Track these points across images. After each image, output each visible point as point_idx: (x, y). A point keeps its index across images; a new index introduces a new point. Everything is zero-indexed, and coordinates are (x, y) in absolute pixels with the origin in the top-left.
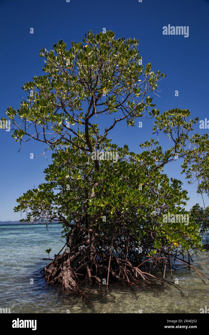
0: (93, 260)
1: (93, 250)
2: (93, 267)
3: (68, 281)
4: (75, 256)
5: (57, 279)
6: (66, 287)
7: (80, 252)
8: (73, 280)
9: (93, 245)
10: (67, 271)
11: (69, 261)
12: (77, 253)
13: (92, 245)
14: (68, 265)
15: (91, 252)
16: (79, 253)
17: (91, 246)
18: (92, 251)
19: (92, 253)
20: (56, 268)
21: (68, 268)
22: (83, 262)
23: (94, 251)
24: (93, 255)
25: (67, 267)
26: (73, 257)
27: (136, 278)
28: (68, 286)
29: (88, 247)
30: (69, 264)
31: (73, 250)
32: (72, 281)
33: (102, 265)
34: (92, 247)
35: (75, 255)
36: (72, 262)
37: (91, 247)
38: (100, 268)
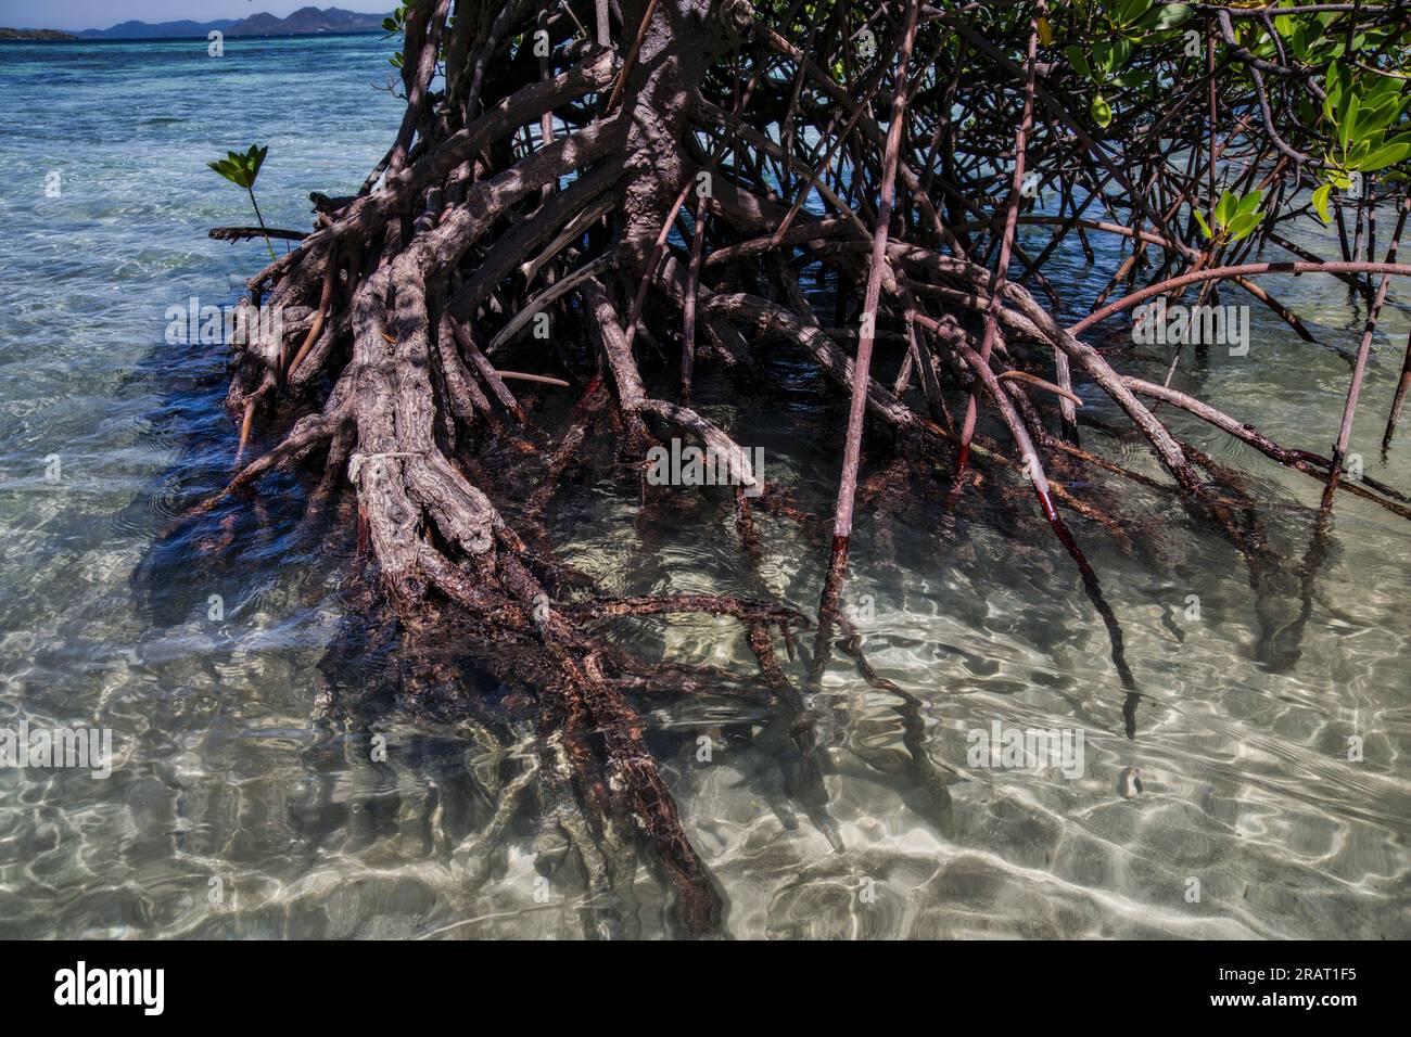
0: (648, 244)
1: (654, 157)
2: (659, 311)
3: (407, 504)
4: (475, 215)
5: (321, 444)
6: (392, 564)
7: (525, 180)
8: (467, 487)
9: (657, 105)
10: (395, 385)
11: (415, 272)
12: (495, 190)
13: (639, 112)
14: (403, 314)
15: (634, 174)
16: (514, 185)
17: (629, 117)
18: (645, 170)
19: (644, 188)
20: (315, 319)
21: (405, 349)
22: (560, 264)
23: (662, 163)
24: (649, 200)
25: (397, 331)
26: (461, 228)
27: (1065, 424)
28: (408, 556)
29: (602, 130)
30: (418, 309)
31: (458, 152)
32: (450, 499)
33: (739, 297)
34: (643, 132)
35: (476, 209)
36: (443, 285)
37: (634, 130)
38: (719, 313)
